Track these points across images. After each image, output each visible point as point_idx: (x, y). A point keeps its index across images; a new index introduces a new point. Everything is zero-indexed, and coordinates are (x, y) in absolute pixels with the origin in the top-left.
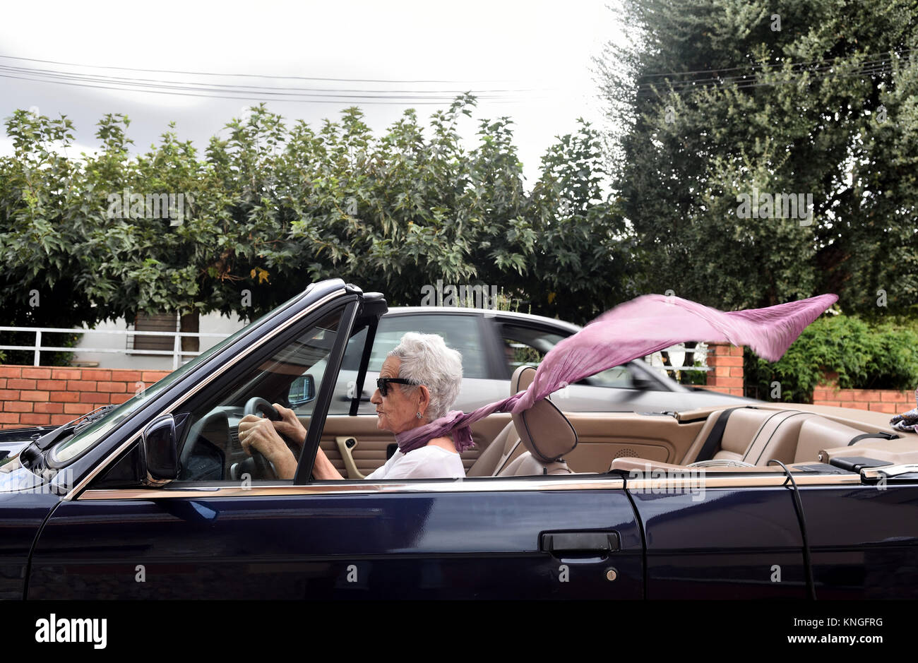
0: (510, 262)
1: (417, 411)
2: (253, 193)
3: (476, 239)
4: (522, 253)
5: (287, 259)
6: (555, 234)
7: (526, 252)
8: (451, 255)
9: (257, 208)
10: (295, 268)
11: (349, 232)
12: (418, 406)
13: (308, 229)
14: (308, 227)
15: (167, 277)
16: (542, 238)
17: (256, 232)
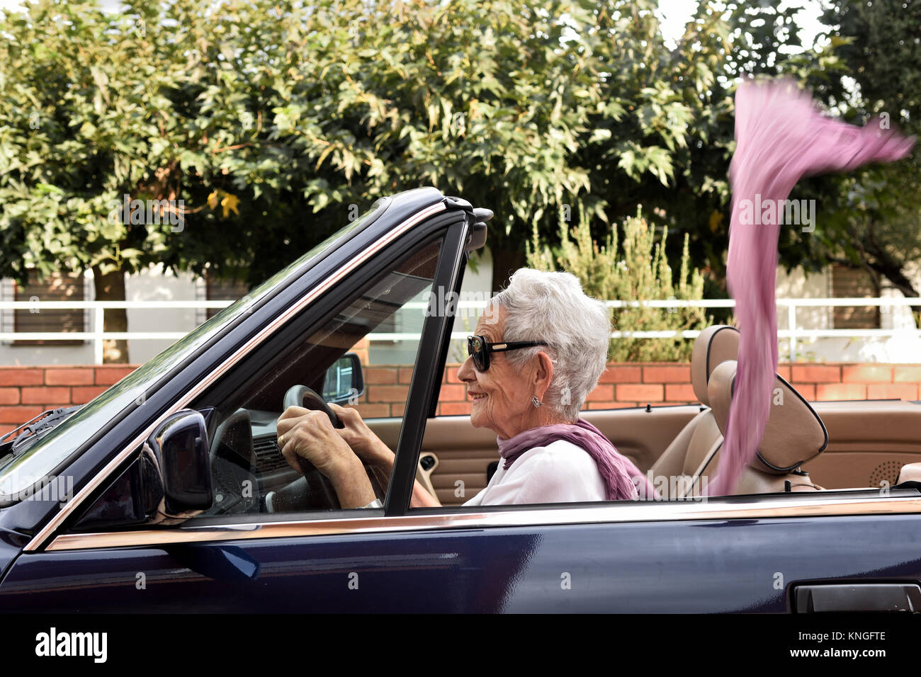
0: (645, 162)
1: (533, 393)
2: (204, 63)
3: (585, 125)
4: (664, 146)
5: (270, 174)
6: (722, 111)
7: (671, 144)
8: (547, 153)
9: (214, 90)
10: (283, 190)
11: (372, 123)
12: (534, 387)
13: (300, 122)
14: (302, 119)
15: (69, 213)
16: (699, 120)
17: (212, 131)
